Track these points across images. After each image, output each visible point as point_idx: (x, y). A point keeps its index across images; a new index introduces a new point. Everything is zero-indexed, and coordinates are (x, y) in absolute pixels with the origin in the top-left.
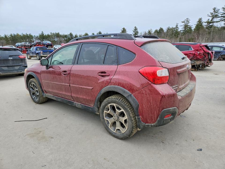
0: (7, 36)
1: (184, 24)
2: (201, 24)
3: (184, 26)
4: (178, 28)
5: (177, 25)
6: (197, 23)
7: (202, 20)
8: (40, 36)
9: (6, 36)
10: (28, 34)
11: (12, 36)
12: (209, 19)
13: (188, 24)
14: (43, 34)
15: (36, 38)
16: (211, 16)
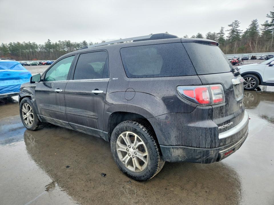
0: (5, 45)
1: (231, 28)
2: (256, 27)
3: (232, 31)
4: (223, 33)
5: (222, 30)
6: (250, 26)
7: (257, 22)
8: (46, 45)
9: (3, 45)
10: (31, 42)
11: (12, 45)
12: (267, 21)
13: (237, 29)
14: (50, 43)
15: (42, 47)
16: (271, 16)
